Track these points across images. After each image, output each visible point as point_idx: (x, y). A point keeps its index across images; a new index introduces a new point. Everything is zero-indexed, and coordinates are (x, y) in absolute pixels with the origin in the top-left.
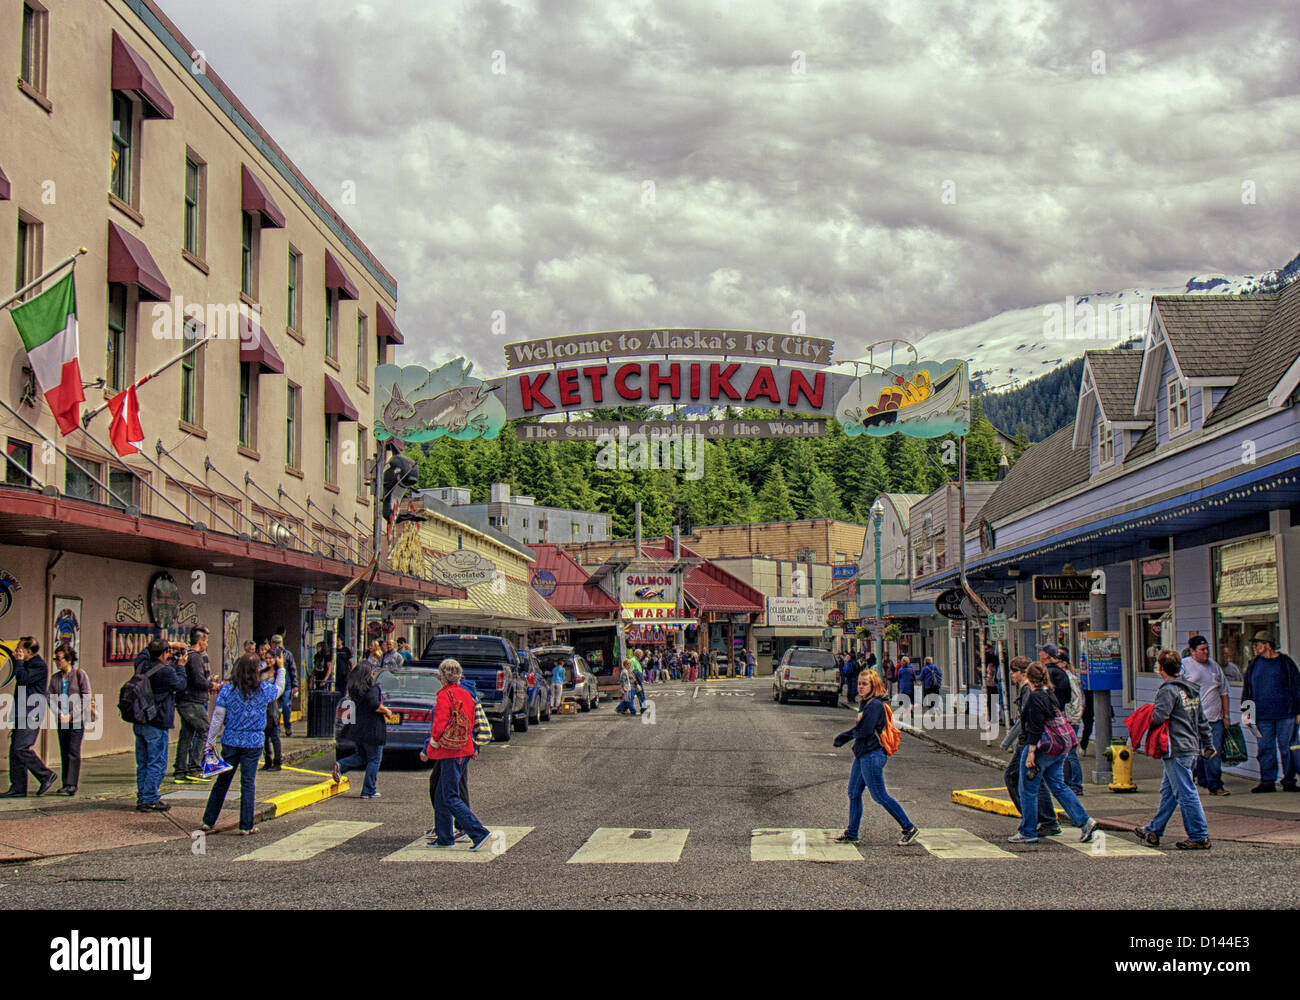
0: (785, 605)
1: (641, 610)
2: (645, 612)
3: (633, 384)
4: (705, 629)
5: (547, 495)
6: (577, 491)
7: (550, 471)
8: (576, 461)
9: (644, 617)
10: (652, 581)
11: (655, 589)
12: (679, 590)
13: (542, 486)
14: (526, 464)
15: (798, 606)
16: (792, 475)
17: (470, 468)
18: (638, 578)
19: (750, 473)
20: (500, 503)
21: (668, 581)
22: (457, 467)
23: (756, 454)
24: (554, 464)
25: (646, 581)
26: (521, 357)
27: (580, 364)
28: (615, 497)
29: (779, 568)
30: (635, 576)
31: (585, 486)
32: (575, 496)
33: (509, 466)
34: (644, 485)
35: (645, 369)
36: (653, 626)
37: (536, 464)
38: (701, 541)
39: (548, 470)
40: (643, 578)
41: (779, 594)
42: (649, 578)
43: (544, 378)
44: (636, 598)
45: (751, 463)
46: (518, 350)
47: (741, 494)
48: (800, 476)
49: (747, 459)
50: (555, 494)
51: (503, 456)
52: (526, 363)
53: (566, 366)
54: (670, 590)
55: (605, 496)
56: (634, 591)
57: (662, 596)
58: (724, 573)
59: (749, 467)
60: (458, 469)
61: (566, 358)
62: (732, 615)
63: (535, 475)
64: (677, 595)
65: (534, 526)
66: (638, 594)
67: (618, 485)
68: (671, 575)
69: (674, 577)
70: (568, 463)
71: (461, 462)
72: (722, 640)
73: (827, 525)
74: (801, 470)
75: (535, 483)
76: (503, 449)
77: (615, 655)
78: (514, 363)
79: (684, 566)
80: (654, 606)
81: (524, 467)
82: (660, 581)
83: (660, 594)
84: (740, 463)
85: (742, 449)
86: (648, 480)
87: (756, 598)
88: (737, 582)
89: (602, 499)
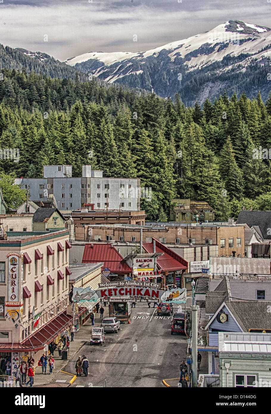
0: (197, 264)
1: (141, 273)
2: (142, 274)
3: (122, 292)
4: (164, 277)
5: (110, 158)
6: (125, 156)
7: (111, 146)
8: (124, 139)
9: (142, 275)
10: (145, 261)
11: (146, 264)
12: (155, 263)
13: (107, 154)
14: (99, 142)
15: (202, 264)
16: (238, 142)
17: (70, 144)
18: (140, 260)
19: (216, 140)
20: (87, 178)
21: (151, 261)
22: (63, 142)
23: (220, 129)
24: (113, 142)
25: (143, 261)
26: (101, 286)
27: (112, 287)
28: (144, 158)
29: (195, 250)
30: (139, 259)
31: (129, 154)
32: (123, 159)
33: (90, 143)
34: (159, 152)
35: (125, 289)
36: (145, 278)
37: (104, 142)
38: (169, 232)
39: (110, 145)
40: (142, 260)
41: (195, 260)
42: (144, 260)
43: (105, 290)
44: (140, 267)
45: (217, 135)
46: (100, 284)
47: (209, 156)
48: (242, 143)
49: (215, 132)
50: (113, 157)
51: (87, 138)
52: (102, 287)
53: (110, 288)
54: (152, 264)
55: (138, 158)
56: (138, 265)
57: (149, 266)
58: (174, 253)
59: (216, 136)
60: (64, 144)
61: (110, 286)
62: (175, 271)
63: (103, 148)
64: (154, 265)
65: (103, 187)
66: (140, 266)
67: (145, 152)
68: (152, 258)
69: (153, 259)
70: (121, 140)
71: (66, 140)
72: (172, 278)
73: (217, 229)
74: (242, 140)
75: (103, 152)
76: (87, 134)
77: (126, 309)
78: (100, 287)
79: (157, 255)
80: (146, 270)
81: (98, 144)
82: (148, 261)
83: (148, 266)
84: (211, 134)
85: (212, 127)
86: (161, 150)
87: (185, 263)
88: (178, 257)
89: (138, 160)
